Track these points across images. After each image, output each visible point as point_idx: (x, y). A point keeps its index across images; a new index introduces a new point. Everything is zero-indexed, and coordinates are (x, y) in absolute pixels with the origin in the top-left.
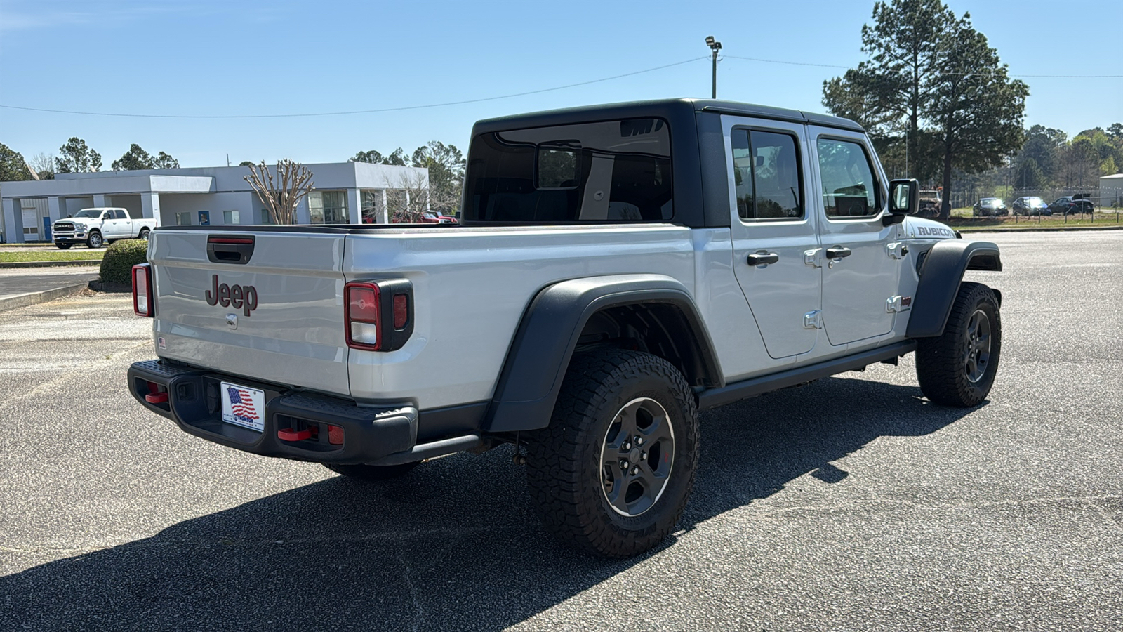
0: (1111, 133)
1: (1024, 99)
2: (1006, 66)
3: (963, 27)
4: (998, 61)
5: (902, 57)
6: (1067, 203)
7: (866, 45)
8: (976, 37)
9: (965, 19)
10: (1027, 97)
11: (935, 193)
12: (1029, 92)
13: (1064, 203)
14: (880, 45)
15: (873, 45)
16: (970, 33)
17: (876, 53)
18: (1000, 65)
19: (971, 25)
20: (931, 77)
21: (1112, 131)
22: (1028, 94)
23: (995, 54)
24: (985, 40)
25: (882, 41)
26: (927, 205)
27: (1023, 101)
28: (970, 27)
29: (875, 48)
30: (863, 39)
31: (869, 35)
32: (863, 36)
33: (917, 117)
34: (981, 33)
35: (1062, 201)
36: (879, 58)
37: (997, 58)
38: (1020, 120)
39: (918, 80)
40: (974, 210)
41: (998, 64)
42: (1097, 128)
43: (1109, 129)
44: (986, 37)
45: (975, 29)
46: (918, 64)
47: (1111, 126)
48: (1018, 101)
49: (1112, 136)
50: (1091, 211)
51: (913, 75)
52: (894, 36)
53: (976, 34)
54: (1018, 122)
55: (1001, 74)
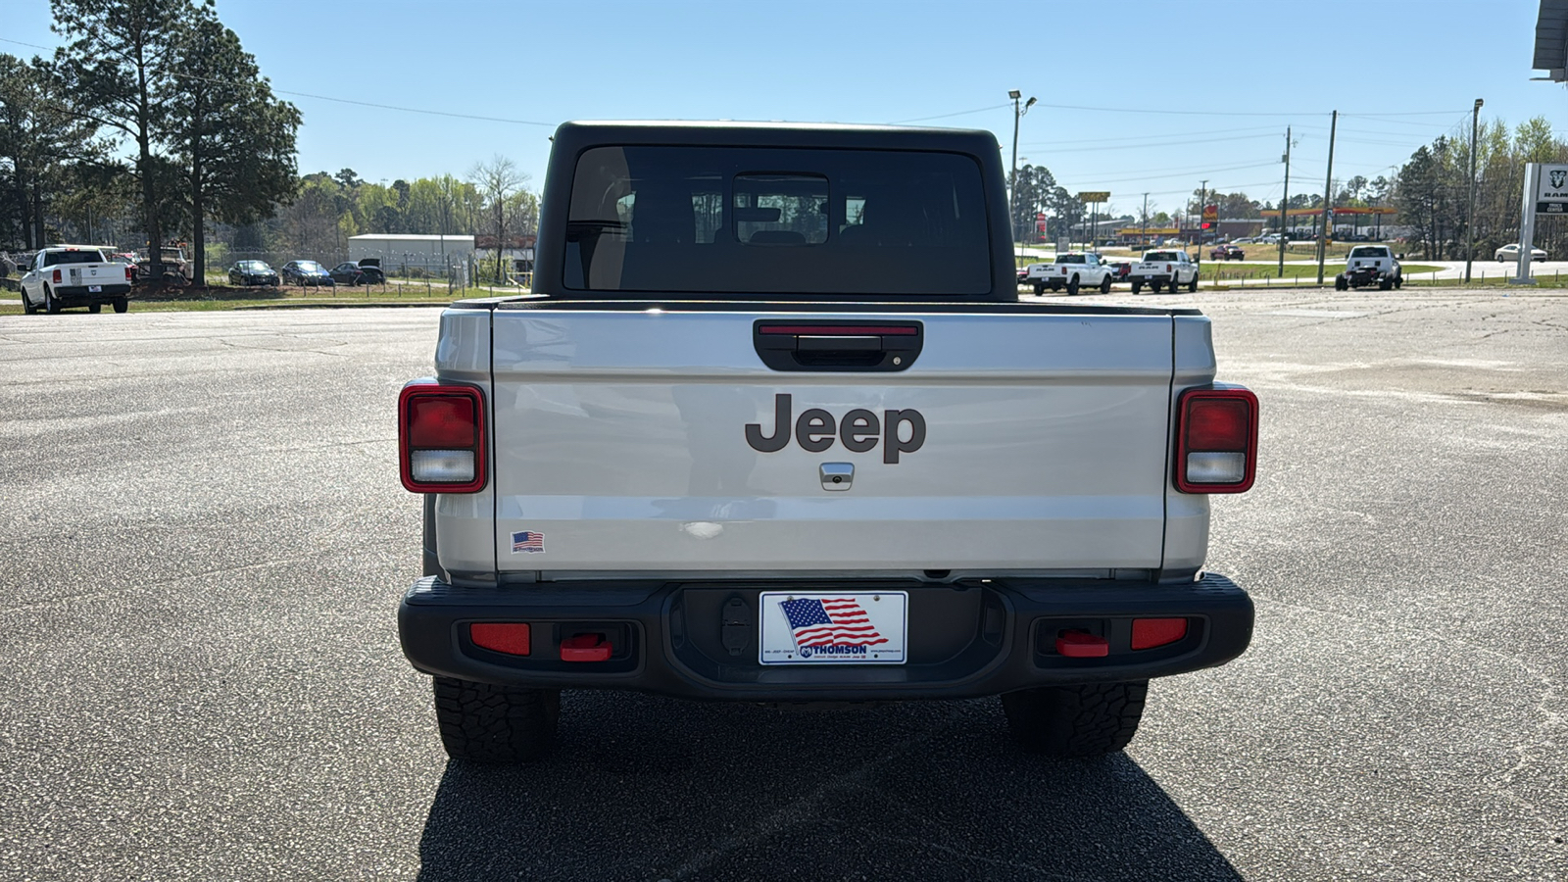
0: (340, 181)
1: (295, 128)
2: (267, 80)
3: (207, 18)
4: (257, 72)
5: (117, 49)
6: (352, 271)
7: (60, 23)
8: (224, 35)
9: (208, 6)
10: (299, 127)
11: (178, 251)
12: (302, 119)
13: (348, 270)
14: (81, 26)
15: (72, 24)
16: (216, 28)
17: (77, 37)
18: (260, 77)
19: (217, 16)
20: (160, 84)
21: (342, 178)
22: (300, 123)
23: (253, 62)
24: (237, 40)
25: (84, 19)
26: (168, 268)
27: (294, 131)
28: (216, 19)
29: (74, 29)
30: (54, 12)
31: (63, 8)
32: (54, 7)
33: (148, 139)
34: (232, 29)
35: (345, 268)
36: (80, 45)
37: (256, 68)
38: (291, 156)
39: (145, 85)
40: (230, 276)
41: (257, 75)
42: (323, 173)
43: (338, 176)
44: (238, 36)
45: (222, 22)
46: (144, 61)
47: (340, 172)
48: (288, 130)
49: (341, 184)
50: (382, 281)
51: (137, 76)
52: (104, 16)
53: (223, 30)
54: (289, 159)
55: (263, 91)
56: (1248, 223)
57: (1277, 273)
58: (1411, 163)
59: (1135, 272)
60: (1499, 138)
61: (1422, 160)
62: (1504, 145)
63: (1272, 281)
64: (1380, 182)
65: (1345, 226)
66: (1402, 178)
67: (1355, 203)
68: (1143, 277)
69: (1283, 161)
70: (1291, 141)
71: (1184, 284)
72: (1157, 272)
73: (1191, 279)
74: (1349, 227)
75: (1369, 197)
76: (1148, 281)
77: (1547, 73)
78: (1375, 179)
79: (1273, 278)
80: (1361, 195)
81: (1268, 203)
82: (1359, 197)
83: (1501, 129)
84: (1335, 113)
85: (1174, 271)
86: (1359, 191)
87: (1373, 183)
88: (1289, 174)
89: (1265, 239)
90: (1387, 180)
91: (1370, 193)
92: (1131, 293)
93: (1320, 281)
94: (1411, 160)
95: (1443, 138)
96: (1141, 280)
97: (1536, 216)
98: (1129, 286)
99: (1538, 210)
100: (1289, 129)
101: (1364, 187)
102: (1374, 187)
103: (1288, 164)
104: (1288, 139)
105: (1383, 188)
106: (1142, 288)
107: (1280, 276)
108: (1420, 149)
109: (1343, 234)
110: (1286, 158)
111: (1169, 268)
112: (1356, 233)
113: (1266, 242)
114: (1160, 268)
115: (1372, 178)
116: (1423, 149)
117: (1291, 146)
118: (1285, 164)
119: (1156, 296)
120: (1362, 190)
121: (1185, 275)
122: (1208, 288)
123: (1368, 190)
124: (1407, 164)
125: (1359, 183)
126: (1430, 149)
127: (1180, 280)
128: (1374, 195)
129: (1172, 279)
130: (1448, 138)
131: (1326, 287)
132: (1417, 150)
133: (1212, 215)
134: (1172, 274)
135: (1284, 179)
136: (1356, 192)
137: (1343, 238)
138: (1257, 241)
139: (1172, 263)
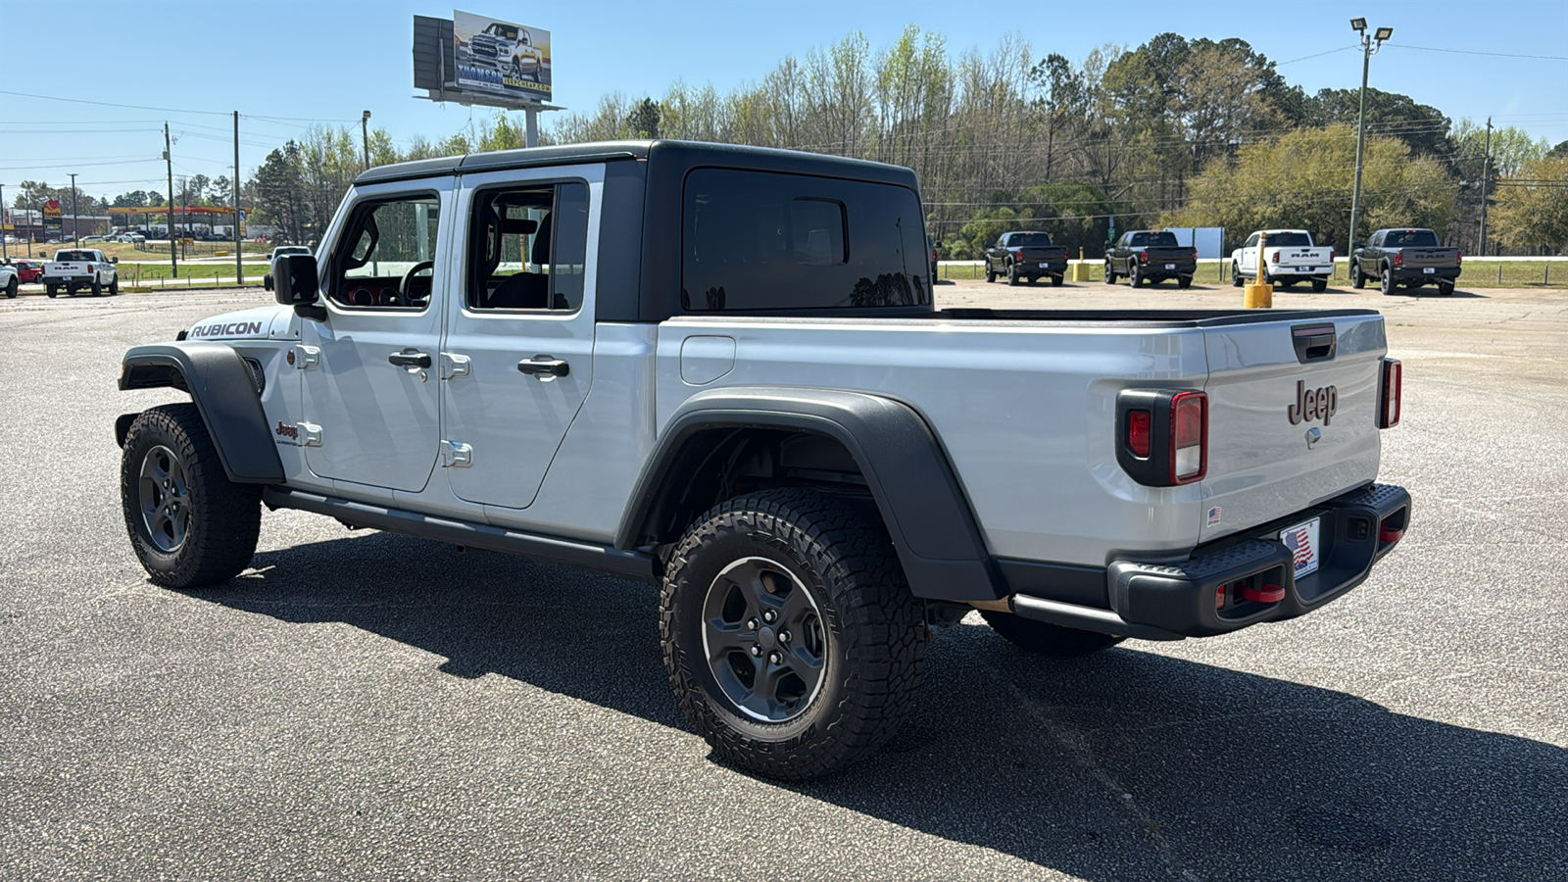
56: (94, 220)
57: (172, 275)
58: (267, 165)
59: (50, 273)
60: (346, 146)
61: (276, 162)
62: (351, 153)
63: (166, 282)
64: (223, 181)
65: (199, 225)
66: (259, 179)
67: (200, 202)
68: (60, 278)
69: (165, 158)
70: (170, 138)
71: (104, 287)
72: (77, 273)
73: (111, 280)
74: (203, 226)
75: (213, 196)
76: (67, 283)
77: (426, 93)
78: (217, 178)
79: (168, 278)
80: (204, 194)
81: (103, 198)
82: (203, 196)
83: (346, 137)
84: (236, 113)
85: (95, 271)
86: (203, 190)
87: (215, 183)
88: (172, 173)
89: (119, 237)
90: (230, 180)
91: (213, 192)
92: (47, 297)
93: (240, 281)
94: (267, 162)
95: (292, 142)
96: (60, 282)
97: (429, 222)
98: (41, 287)
99: (429, 217)
100: (166, 126)
101: (207, 186)
102: (217, 187)
103: (169, 162)
104: (167, 136)
105: (225, 187)
106: (59, 291)
107: (175, 276)
108: (274, 152)
109: (200, 234)
110: (166, 155)
111: (90, 268)
112: (213, 232)
113: (121, 240)
114: (80, 269)
115: (214, 177)
116: (276, 152)
117: (171, 142)
118: (166, 161)
119: (74, 300)
120: (205, 190)
121: (107, 277)
122: (128, 290)
123: (211, 189)
124: (263, 166)
125: (201, 181)
126: (283, 152)
127: (103, 282)
128: (218, 194)
129: (95, 281)
130: (297, 143)
131: (248, 287)
132: (271, 153)
133: (54, 211)
134: (94, 275)
135: (167, 177)
136: (199, 190)
137: (201, 238)
138: (110, 239)
139: (92, 263)
